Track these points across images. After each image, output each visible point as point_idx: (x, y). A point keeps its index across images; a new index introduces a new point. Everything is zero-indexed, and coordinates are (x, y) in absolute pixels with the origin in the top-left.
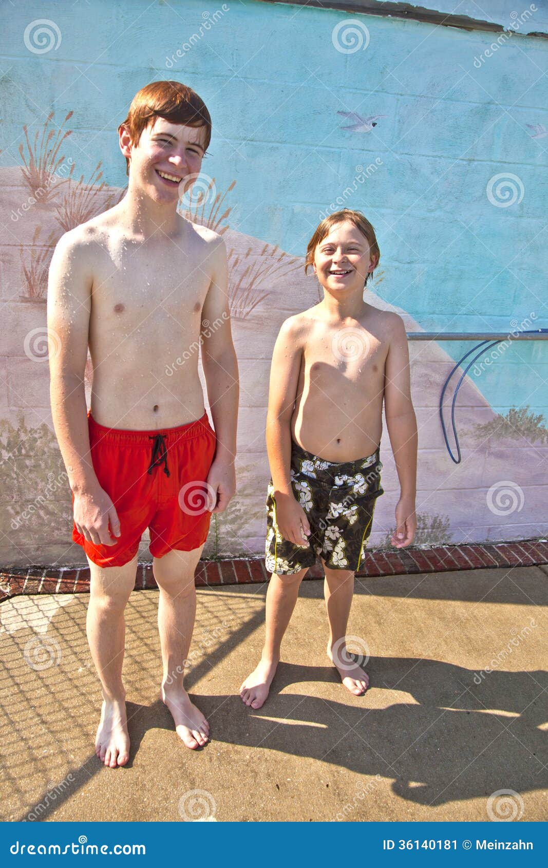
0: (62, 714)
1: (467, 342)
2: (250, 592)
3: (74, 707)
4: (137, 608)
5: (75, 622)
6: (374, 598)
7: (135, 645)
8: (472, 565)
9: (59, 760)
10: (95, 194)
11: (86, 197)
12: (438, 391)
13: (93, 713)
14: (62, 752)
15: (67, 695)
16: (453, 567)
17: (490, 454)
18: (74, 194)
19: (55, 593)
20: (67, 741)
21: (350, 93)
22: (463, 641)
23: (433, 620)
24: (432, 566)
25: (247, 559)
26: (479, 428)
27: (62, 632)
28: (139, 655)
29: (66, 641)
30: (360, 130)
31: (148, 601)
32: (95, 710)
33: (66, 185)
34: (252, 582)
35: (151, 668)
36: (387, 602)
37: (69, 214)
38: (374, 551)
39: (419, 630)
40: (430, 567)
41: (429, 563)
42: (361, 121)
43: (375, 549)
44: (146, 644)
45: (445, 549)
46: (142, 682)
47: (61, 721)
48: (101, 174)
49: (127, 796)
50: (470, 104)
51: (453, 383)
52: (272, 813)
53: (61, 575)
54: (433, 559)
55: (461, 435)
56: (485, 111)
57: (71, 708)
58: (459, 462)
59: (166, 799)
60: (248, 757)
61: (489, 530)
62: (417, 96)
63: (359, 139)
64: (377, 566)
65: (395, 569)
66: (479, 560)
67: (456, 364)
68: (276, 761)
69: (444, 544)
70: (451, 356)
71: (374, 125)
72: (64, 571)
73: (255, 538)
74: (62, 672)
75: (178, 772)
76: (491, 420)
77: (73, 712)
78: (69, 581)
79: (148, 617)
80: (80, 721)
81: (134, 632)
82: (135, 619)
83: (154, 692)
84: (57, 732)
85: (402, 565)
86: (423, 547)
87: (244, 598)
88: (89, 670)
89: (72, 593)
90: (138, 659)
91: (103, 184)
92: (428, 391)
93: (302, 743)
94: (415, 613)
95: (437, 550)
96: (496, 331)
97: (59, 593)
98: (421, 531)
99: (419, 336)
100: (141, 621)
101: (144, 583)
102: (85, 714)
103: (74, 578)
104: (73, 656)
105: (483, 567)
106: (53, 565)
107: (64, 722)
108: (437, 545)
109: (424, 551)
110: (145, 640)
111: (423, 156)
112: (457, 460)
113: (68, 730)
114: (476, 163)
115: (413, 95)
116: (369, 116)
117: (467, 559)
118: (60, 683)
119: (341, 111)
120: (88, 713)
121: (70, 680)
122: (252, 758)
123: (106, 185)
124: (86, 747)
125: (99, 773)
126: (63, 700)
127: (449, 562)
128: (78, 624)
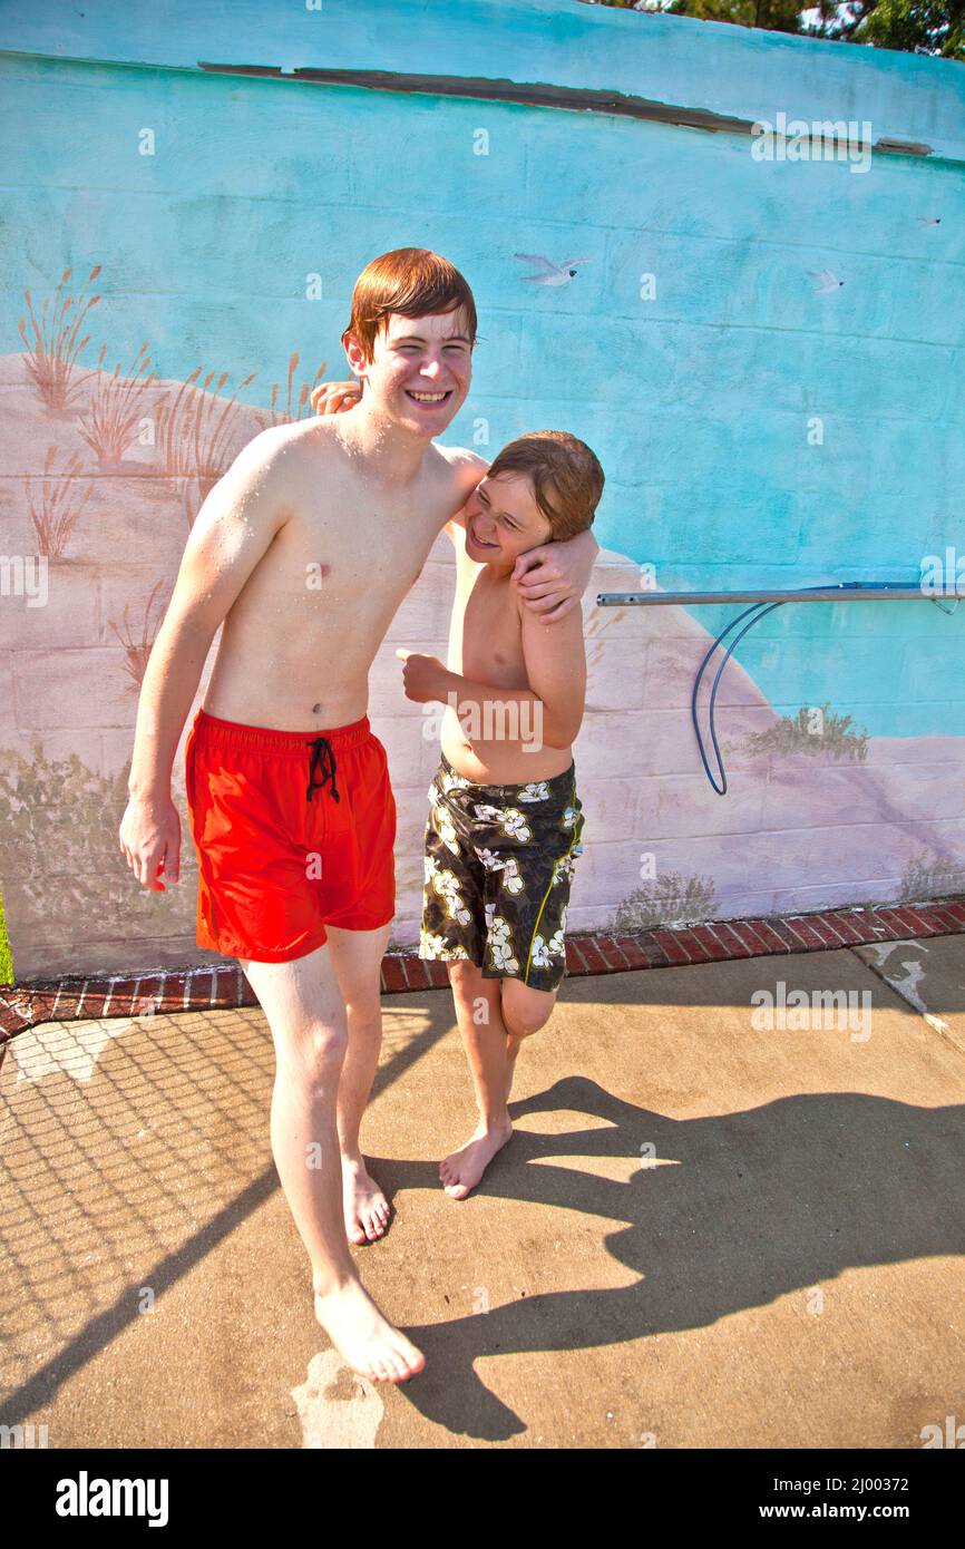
0: (116, 1201)
1: (729, 605)
2: (405, 1006)
3: (133, 1191)
4: (229, 1036)
5: (133, 1061)
6: (597, 1007)
7: (226, 1093)
8: (750, 951)
9: (110, 1270)
10: (140, 392)
11: (125, 395)
12: (688, 684)
13: (161, 1198)
14: (114, 1258)
15: (121, 1171)
16: (720, 956)
17: (773, 779)
18: (107, 393)
19: (101, 1017)
20: (121, 1241)
21: (533, 226)
22: (734, 1067)
23: (689, 1036)
24: (688, 955)
25: (400, 954)
26: (754, 739)
27: (112, 1076)
28: (232, 1108)
29: (119, 1089)
30: (551, 281)
31: (246, 1024)
32: (165, 1194)
33: (94, 380)
34: (409, 991)
35: (250, 1126)
36: (618, 1012)
37: (99, 424)
38: (599, 935)
39: (668, 1054)
40: (685, 956)
41: (684, 951)
42: (553, 270)
43: (600, 931)
44: (244, 1092)
45: (709, 929)
46: (237, 1149)
47: (112, 1212)
48: (148, 361)
49: (215, 1321)
50: (719, 241)
51: (711, 670)
52: (437, 1339)
53: (111, 990)
54: (689, 944)
55: (727, 751)
56: (740, 253)
57: (127, 1192)
58: (724, 792)
59: (276, 1323)
60: (401, 1257)
61: (776, 896)
62: (637, 229)
63: (549, 296)
64: (603, 957)
65: (631, 961)
66: (760, 942)
67: (715, 641)
68: (444, 1261)
69: (707, 921)
70: (707, 629)
71: (572, 274)
72: (117, 984)
73: (412, 922)
74: (114, 1138)
75: (294, 1283)
76: (773, 727)
77: (131, 1197)
78: (123, 997)
79: (246, 1049)
80: (141, 1210)
81: (225, 1073)
82: (226, 1054)
83: (256, 1164)
84: (106, 1228)
85: (642, 955)
86: (675, 925)
87: (396, 1015)
88: (156, 1134)
89: (128, 1016)
90: (231, 1114)
91: (152, 376)
92: (673, 683)
93: (484, 1232)
94: (662, 1028)
95: (696, 929)
96: (774, 588)
97: (109, 1017)
98: (670, 901)
99: (653, 598)
100: (236, 1056)
101: (240, 997)
102: (149, 1200)
103: (131, 994)
104: (130, 1113)
105: (765, 954)
106: (99, 973)
107: (117, 1214)
108: (695, 922)
109: (675, 932)
110: (242, 1085)
111: (650, 320)
112: (721, 790)
113: (124, 1225)
114: (732, 330)
115: (631, 229)
116: (563, 261)
117: (742, 941)
118: (110, 1154)
119: (520, 253)
120: (155, 1199)
121: (126, 1149)
122: (408, 1258)
123: (157, 378)
124: (150, 1250)
125: (172, 1289)
126: (114, 1180)
127: (716, 948)
128: (138, 1064)
